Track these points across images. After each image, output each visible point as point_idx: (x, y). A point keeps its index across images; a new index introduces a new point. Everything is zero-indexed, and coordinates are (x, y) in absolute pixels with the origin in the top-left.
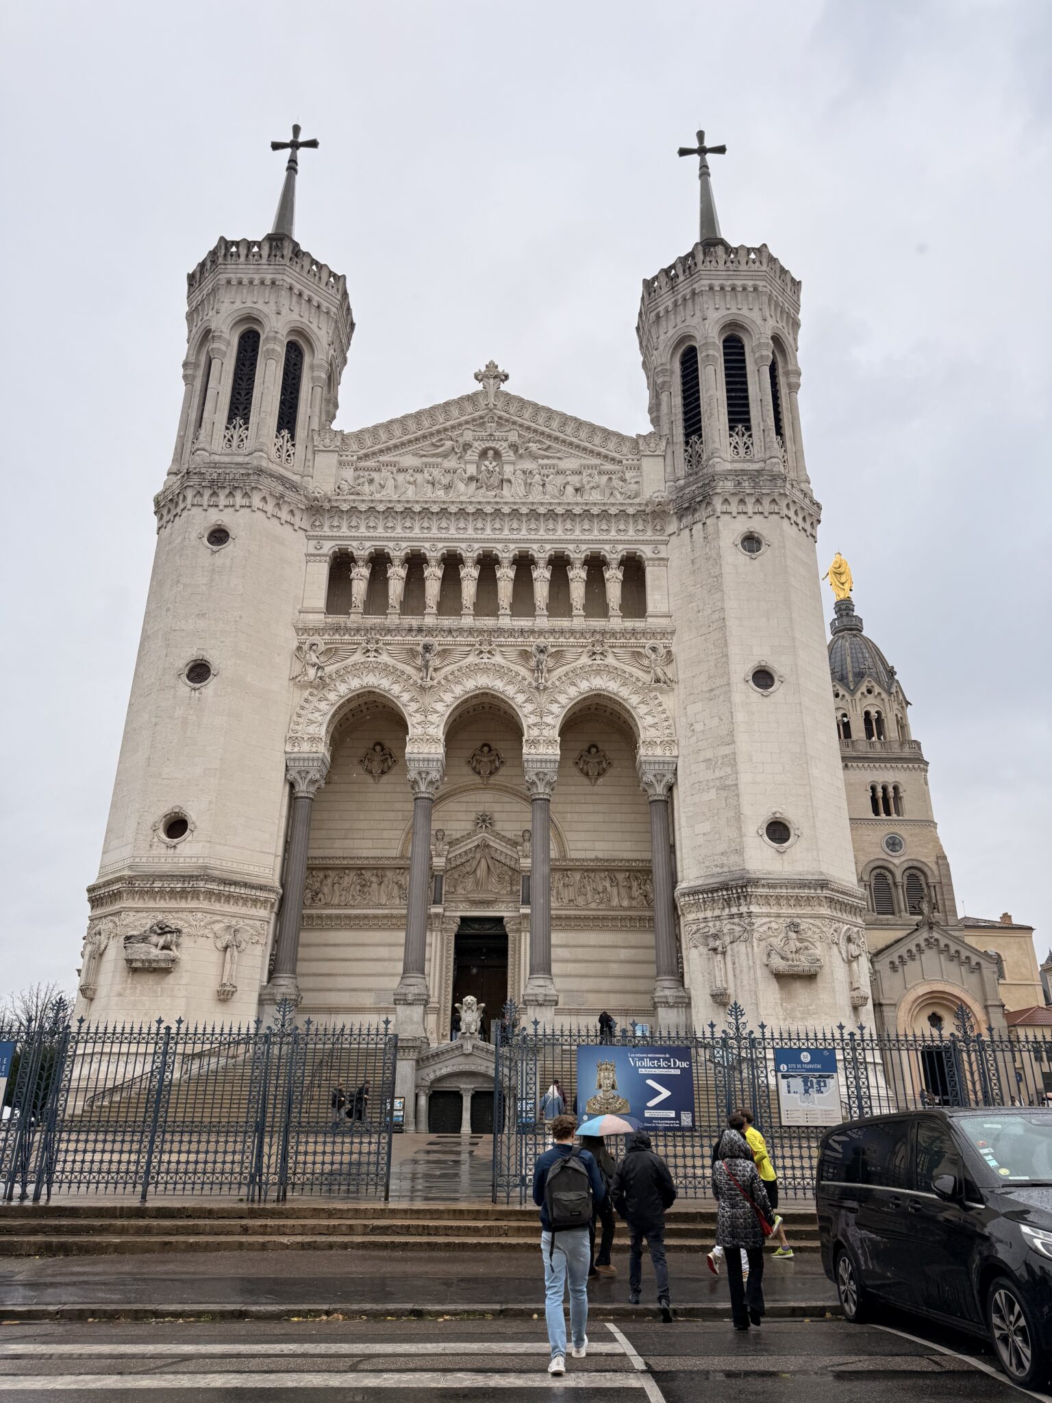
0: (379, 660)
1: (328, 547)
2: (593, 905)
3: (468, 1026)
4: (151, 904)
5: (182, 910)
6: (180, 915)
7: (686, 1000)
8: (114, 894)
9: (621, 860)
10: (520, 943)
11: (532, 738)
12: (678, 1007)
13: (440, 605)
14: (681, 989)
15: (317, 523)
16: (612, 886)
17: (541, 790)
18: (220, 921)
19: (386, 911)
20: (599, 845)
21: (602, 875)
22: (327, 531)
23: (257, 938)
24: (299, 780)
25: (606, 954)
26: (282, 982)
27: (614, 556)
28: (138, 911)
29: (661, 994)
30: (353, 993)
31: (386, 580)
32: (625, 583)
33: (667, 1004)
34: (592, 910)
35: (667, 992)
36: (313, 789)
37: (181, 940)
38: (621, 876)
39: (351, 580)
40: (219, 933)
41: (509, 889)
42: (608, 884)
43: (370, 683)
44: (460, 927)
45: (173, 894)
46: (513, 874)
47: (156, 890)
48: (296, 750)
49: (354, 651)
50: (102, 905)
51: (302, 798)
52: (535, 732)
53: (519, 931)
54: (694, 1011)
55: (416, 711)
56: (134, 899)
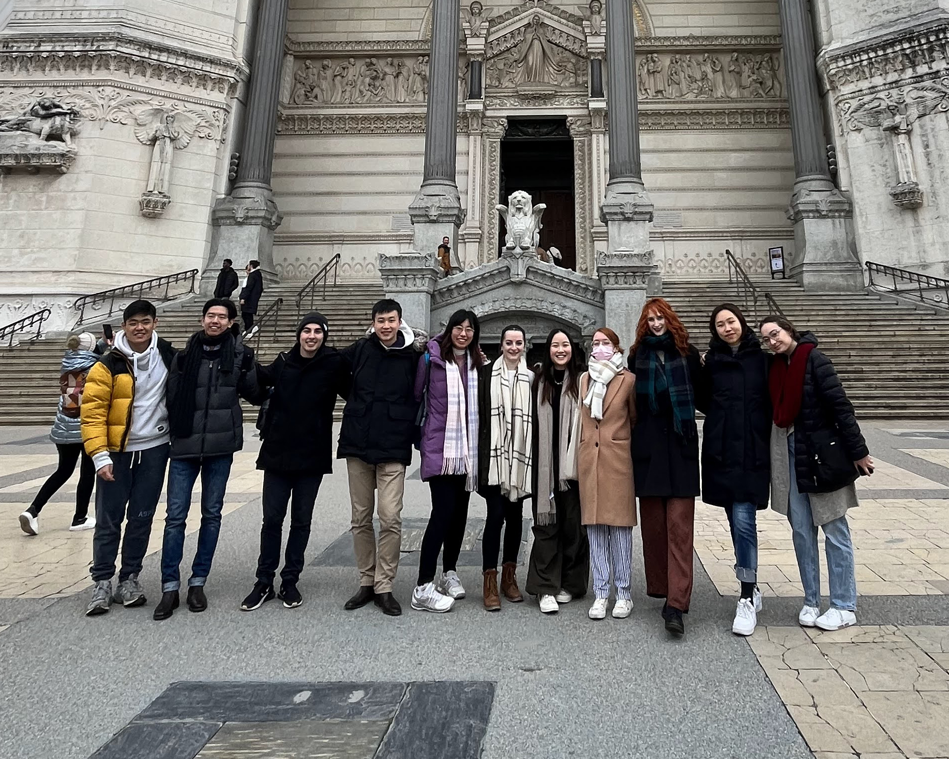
2: (690, 97)
3: (519, 238)
4: (38, 76)
5: (83, 84)
6: (79, 91)
7: (846, 207)
9: (726, 37)
10: (590, 148)
12: (833, 217)
14: (836, 191)
16: (715, 71)
18: (145, 102)
20: (693, 21)
21: (700, 58)
23: (207, 131)
25: (710, 160)
26: (246, 193)
28: (17, 86)
29: (808, 199)
30: (361, 217)
33: (819, 214)
34: (688, 102)
35: (815, 196)
37: (77, 126)
38: (725, 59)
40: (142, 119)
42: (708, 69)
44: (508, 132)
45: (70, 60)
46: (578, 61)
53: (589, 133)
54: (859, 221)
56: (12, 70)
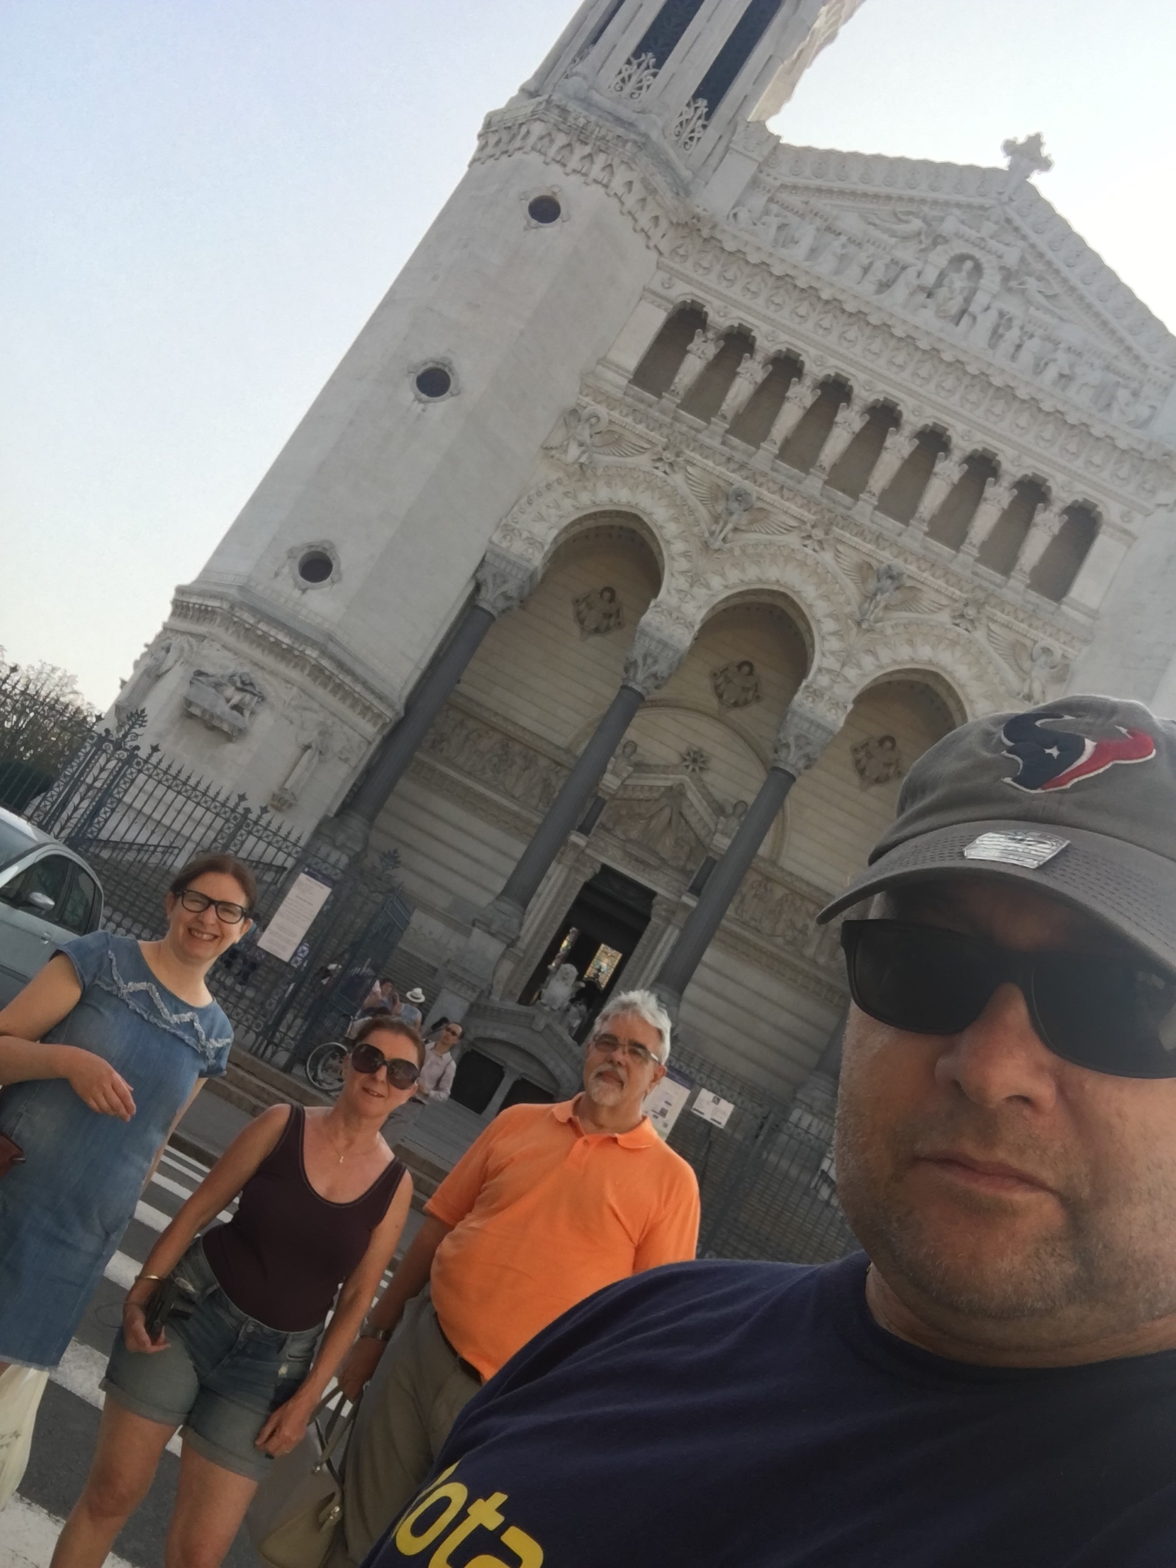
0: (669, 480)
1: (681, 292)
2: (779, 941)
4: (245, 648)
5: (278, 674)
6: (272, 678)
8: (206, 610)
10: (661, 936)
11: (815, 687)
13: (787, 443)
15: (681, 251)
17: (791, 760)
18: (316, 712)
19: (515, 808)
20: (826, 870)
22: (688, 268)
23: (347, 755)
24: (490, 585)
25: (763, 1008)
26: (352, 824)
27: (1064, 495)
28: (225, 646)
29: (808, 1093)
30: (429, 885)
31: (734, 374)
32: (1057, 541)
33: (809, 1108)
34: (774, 945)
36: (501, 604)
37: (260, 709)
39: (688, 352)
40: (307, 725)
41: (681, 863)
43: (642, 505)
44: (596, 877)
45: (276, 648)
46: (697, 848)
47: (260, 633)
48: (504, 545)
49: (642, 451)
50: (186, 616)
51: (483, 610)
52: (824, 680)
53: (668, 921)
55: (682, 573)
56: (227, 630)
